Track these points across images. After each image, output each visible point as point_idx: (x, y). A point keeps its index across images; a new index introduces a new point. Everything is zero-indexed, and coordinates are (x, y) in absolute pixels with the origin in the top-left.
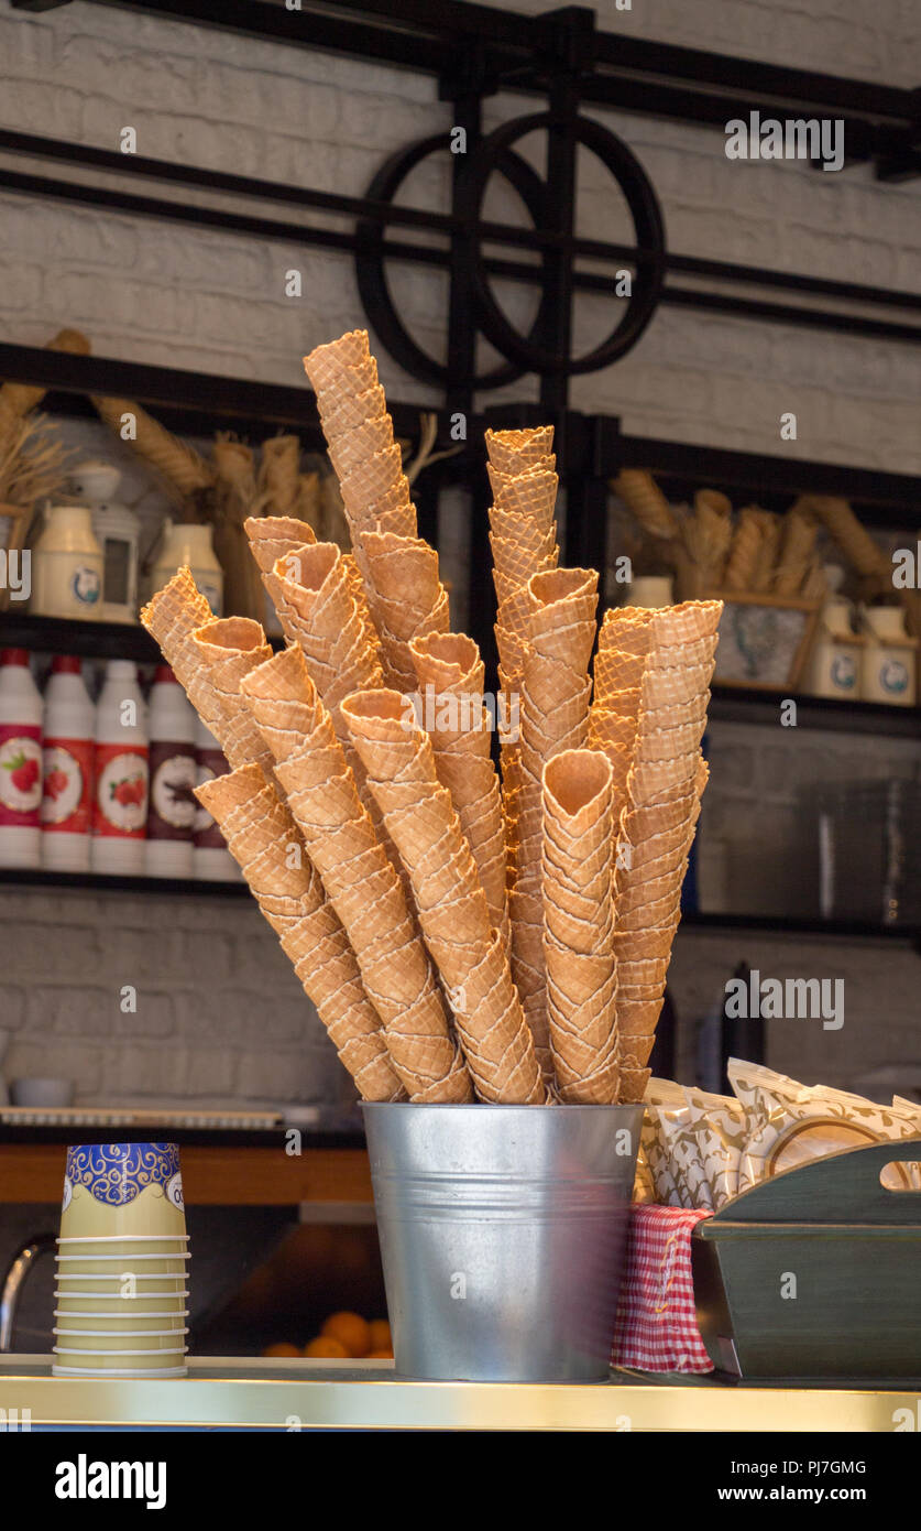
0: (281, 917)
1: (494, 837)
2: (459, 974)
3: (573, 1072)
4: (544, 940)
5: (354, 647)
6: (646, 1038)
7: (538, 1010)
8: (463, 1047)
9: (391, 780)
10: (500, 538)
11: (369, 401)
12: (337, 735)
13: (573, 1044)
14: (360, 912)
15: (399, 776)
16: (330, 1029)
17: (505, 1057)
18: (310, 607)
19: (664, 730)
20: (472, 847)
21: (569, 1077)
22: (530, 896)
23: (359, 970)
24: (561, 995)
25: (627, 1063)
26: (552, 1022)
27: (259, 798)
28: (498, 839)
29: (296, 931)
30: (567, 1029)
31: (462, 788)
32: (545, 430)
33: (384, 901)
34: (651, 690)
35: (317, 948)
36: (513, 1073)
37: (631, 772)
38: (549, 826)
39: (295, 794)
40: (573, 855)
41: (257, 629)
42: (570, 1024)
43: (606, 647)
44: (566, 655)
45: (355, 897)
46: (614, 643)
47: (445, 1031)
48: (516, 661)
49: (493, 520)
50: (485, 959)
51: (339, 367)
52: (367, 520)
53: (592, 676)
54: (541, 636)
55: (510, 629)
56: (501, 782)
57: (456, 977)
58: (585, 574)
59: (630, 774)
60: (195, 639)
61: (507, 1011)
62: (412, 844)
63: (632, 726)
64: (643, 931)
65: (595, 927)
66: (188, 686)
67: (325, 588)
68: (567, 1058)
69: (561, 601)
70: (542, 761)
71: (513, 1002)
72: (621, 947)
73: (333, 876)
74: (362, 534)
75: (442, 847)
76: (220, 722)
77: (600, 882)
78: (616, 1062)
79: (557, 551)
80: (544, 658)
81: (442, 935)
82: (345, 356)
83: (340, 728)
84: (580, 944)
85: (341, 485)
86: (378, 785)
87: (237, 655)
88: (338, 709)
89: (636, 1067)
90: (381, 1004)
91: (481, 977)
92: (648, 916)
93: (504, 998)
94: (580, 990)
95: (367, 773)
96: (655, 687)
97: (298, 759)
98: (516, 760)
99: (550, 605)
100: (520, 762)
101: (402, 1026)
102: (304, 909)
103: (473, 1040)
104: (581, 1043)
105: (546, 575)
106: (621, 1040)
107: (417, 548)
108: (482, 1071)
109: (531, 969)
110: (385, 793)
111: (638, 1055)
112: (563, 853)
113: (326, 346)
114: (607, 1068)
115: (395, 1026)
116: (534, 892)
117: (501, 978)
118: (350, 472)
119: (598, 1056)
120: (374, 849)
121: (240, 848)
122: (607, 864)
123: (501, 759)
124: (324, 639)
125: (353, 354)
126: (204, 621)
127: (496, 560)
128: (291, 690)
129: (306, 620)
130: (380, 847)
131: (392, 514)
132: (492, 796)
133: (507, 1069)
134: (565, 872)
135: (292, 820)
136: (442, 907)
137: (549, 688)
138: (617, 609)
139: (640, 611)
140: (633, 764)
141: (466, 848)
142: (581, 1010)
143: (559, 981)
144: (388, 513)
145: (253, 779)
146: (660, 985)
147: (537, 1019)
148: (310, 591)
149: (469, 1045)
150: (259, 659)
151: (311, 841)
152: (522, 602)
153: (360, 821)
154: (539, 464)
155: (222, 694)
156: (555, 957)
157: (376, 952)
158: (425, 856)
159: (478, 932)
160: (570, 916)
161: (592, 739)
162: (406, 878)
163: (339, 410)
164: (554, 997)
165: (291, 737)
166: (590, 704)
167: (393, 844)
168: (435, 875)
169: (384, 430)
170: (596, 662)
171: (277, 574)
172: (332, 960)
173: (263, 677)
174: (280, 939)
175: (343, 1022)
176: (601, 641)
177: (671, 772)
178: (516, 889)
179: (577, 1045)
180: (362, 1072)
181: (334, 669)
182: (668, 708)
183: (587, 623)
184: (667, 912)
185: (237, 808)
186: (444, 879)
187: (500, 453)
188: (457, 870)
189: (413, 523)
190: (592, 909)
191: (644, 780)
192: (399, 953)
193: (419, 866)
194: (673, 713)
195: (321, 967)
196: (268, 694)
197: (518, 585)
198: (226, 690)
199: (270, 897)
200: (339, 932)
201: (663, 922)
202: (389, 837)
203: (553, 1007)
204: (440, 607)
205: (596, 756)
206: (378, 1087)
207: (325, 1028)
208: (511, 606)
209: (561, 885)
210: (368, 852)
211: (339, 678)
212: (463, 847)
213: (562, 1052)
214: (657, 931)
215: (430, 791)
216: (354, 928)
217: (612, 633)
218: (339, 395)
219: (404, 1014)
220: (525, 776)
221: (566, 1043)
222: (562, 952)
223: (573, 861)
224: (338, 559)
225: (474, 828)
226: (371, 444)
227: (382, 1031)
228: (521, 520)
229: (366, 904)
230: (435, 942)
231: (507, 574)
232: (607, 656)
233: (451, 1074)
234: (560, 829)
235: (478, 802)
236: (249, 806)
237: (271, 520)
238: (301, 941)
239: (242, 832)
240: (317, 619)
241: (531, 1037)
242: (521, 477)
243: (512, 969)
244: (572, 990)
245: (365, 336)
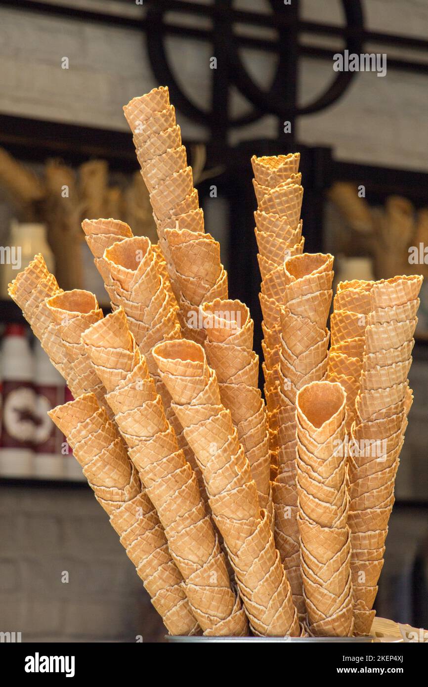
0: (111, 502)
1: (261, 444)
2: (237, 541)
3: (320, 613)
4: (298, 517)
5: (161, 310)
6: (372, 588)
7: (294, 568)
8: (241, 595)
9: (189, 404)
10: (262, 233)
11: (169, 136)
12: (149, 372)
13: (320, 593)
14: (166, 498)
15: (194, 401)
16: (145, 583)
17: (271, 602)
18: (130, 282)
19: (381, 367)
20: (247, 451)
21: (316, 616)
22: (287, 486)
23: (166, 541)
24: (311, 557)
25: (359, 606)
26: (304, 576)
27: (94, 417)
28: (264, 445)
29: (121, 512)
30: (315, 582)
31: (238, 409)
32: (293, 156)
33: (184, 490)
34: (372, 339)
35: (136, 524)
36: (277, 614)
37: (358, 397)
38: (301, 435)
39: (121, 414)
40: (318, 456)
41: (92, 297)
42: (317, 578)
43: (339, 308)
44: (311, 314)
45: (164, 487)
46: (344, 305)
47: (227, 583)
48: (275, 319)
49: (257, 219)
50: (256, 531)
51: (148, 112)
52: (169, 220)
53: (329, 330)
54: (294, 301)
55: (270, 296)
56: (266, 404)
57: (236, 544)
58: (324, 257)
59: (358, 398)
60: (48, 306)
61: (272, 568)
62: (203, 449)
63: (358, 364)
64: (369, 510)
65: (334, 507)
66: (42, 338)
67: (140, 268)
68: (316, 602)
69: (308, 277)
70: (295, 389)
71: (277, 562)
72: (353, 522)
73: (148, 473)
74: (165, 230)
75: (225, 451)
76: (65, 364)
77: (338, 475)
78: (350, 606)
79: (303, 241)
80: (296, 317)
81: (225, 514)
82: (153, 105)
83: (152, 368)
84: (324, 520)
85: (150, 195)
86: (179, 407)
87: (78, 316)
88: (151, 353)
89: (365, 609)
90: (182, 564)
91: (254, 544)
92: (372, 499)
93: (270, 559)
94: (324, 554)
95: (172, 398)
96: (375, 337)
97: (122, 390)
98: (276, 388)
99: (300, 280)
100: (279, 390)
101: (197, 580)
102: (127, 496)
103: (248, 590)
104: (326, 592)
105: (296, 258)
106: (354, 590)
107: (205, 240)
108: (255, 612)
109: (289, 538)
110: (185, 413)
111: (365, 600)
112: (311, 455)
113: (139, 98)
114: (344, 610)
115: (192, 580)
116: (291, 483)
117: (268, 545)
118: (157, 187)
119: (337, 601)
120: (177, 453)
121: (81, 453)
122: (342, 463)
123: (265, 389)
124: (140, 304)
125: (158, 103)
126: (53, 292)
127: (260, 248)
128: (118, 341)
129: (127, 291)
130: (181, 451)
131: (187, 216)
132: (260, 414)
133: (273, 611)
134: (312, 468)
135: (118, 433)
136: (225, 494)
137: (300, 338)
138: (346, 281)
139: (363, 283)
140: (359, 391)
141: (242, 451)
142: (325, 567)
143: (308, 546)
144: (183, 215)
145: (90, 404)
146: (381, 550)
147: (293, 574)
148: (130, 270)
149: (245, 593)
150: (94, 319)
151: (132, 448)
152: (279, 277)
153: (166, 433)
154: (290, 180)
155: (67, 344)
156: (306, 529)
157: (179, 527)
158: (213, 458)
159: (252, 512)
160: (317, 500)
161: (329, 373)
162: (199, 473)
163: (148, 143)
164: (305, 558)
165: (117, 374)
166: (328, 349)
167: (190, 448)
168: (220, 471)
169: (180, 157)
170: (332, 319)
171: (107, 259)
172: (147, 533)
173: (98, 332)
174: (109, 518)
175: (155, 577)
176: (336, 305)
177: (387, 397)
178: (278, 481)
179: (323, 593)
180: (168, 614)
181: (147, 326)
182: (384, 351)
183: (326, 292)
184: (385, 497)
185: (79, 424)
186: (226, 474)
187: (262, 173)
188: (236, 467)
189: (201, 222)
190: (333, 495)
191: (368, 403)
192: (195, 527)
193: (209, 465)
194: (387, 355)
195: (139, 538)
196: (101, 343)
197: (276, 265)
198: (71, 341)
199: (102, 488)
200: (151, 513)
201: (383, 504)
202: (187, 444)
203: (305, 565)
204: (221, 282)
205: (334, 386)
206: (180, 624)
207: (142, 582)
208: (271, 280)
209: (310, 478)
210: (173, 455)
211: (151, 332)
212: (240, 451)
213: (312, 599)
214: (379, 511)
215: (217, 411)
216: (163, 510)
217: (343, 298)
218: (149, 132)
219: (198, 571)
220: (283, 400)
221: (314, 591)
222: (311, 526)
223: (319, 460)
224: (149, 248)
225: (247, 437)
226: (171, 166)
227: (183, 584)
228: (277, 220)
229: (171, 492)
230: (220, 519)
231: (268, 258)
232: (340, 315)
233: (232, 615)
234: (309, 438)
235: (250, 419)
236: (87, 423)
237: (101, 221)
238: (124, 519)
239: (83, 442)
240: (135, 291)
241: (289, 588)
242: (277, 189)
243: (275, 538)
244: (318, 553)
245: (166, 91)
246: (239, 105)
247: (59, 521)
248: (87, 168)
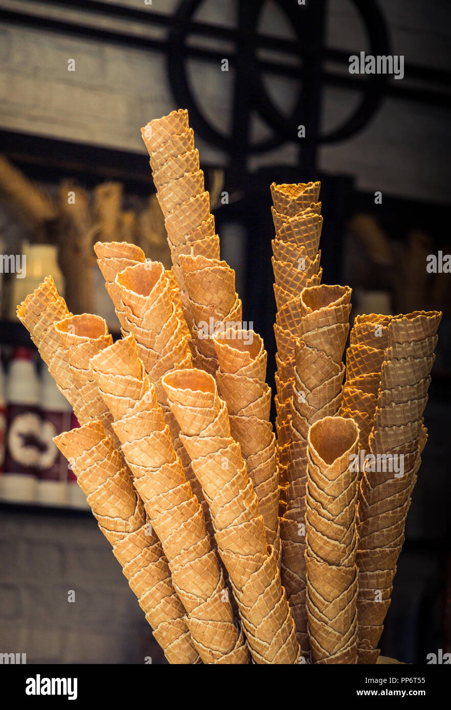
0: (114, 533)
1: (271, 479)
2: (242, 577)
3: (324, 651)
4: (305, 555)
5: (172, 338)
6: (378, 627)
7: (299, 605)
8: (245, 630)
9: (198, 435)
10: (279, 262)
11: (187, 160)
12: (158, 402)
13: (325, 630)
14: (172, 530)
15: (203, 432)
16: (147, 615)
17: (274, 638)
18: (141, 308)
19: (396, 404)
20: (256, 485)
21: (320, 654)
22: (296, 522)
23: (170, 573)
24: (317, 595)
25: (363, 645)
26: (310, 614)
27: (100, 446)
28: (273, 480)
29: (124, 543)
30: (320, 619)
31: (249, 442)
32: (314, 184)
33: (190, 523)
34: (388, 375)
35: (139, 556)
36: (280, 651)
37: (372, 433)
38: (312, 471)
39: (127, 443)
40: (329, 493)
41: (102, 323)
42: (323, 616)
43: (356, 343)
44: (327, 347)
45: (169, 519)
46: (361, 340)
47: (231, 619)
48: (290, 351)
49: (275, 248)
50: (263, 567)
51: (167, 135)
52: (184, 246)
53: (345, 364)
54: (309, 333)
55: (285, 327)
56: (277, 438)
57: (241, 580)
58: (342, 289)
59: (371, 435)
60: (56, 329)
61: (277, 605)
62: (211, 482)
63: (373, 400)
64: (378, 550)
65: (343, 545)
66: (49, 362)
67: (153, 295)
68: (320, 640)
69: (324, 309)
70: (307, 424)
71: (282, 599)
72: (361, 561)
73: (153, 504)
74: (180, 256)
75: (233, 484)
76: (72, 390)
77: (348, 513)
78: (355, 644)
79: (320, 272)
80: (311, 350)
81: (231, 549)
82: (171, 127)
83: (161, 397)
84: (332, 557)
85: (165, 220)
86: (188, 438)
87: (87, 341)
88: (160, 382)
89: (369, 648)
90: (185, 598)
91: (259, 580)
92: (381, 538)
93: (275, 595)
94: (331, 592)
95: (180, 429)
96: (392, 373)
97: (130, 418)
98: (288, 422)
99: (317, 311)
100: (291, 424)
101: (200, 614)
102: (131, 528)
103: (251, 625)
104: (330, 630)
105: (313, 289)
106: (359, 629)
107: (220, 267)
108: (258, 648)
109: (295, 575)
110: (193, 445)
111: (370, 639)
112: (322, 492)
113: (158, 120)
114: (349, 648)
115: (195, 614)
116: (299, 519)
117: (274, 581)
118: (172, 211)
119: (342, 639)
120: (184, 485)
121: (85, 481)
122: (353, 500)
123: (276, 422)
124: (151, 331)
125: (177, 126)
126: (62, 316)
127: (276, 277)
128: (127, 368)
129: (138, 317)
130: (188, 483)
131: (202, 242)
132: (271, 449)
133: (276, 648)
134: (322, 505)
135: (124, 462)
136: (232, 528)
137: (314, 372)
138: (364, 315)
139: (380, 317)
140: (373, 428)
141: (251, 486)
142: (331, 605)
143: (315, 584)
144: (199, 241)
145: (96, 431)
146: (389, 589)
147: (298, 611)
148: (142, 296)
149: (249, 629)
150: (103, 345)
151: (138, 478)
152: (294, 308)
153: (173, 464)
154: (309, 209)
155: (75, 370)
156: (313, 567)
157: (183, 560)
158: (221, 491)
159: (258, 548)
160: (325, 538)
161: (344, 409)
162: (206, 506)
163: (165, 166)
164: (312, 596)
165: (125, 402)
166: (343, 384)
167: (197, 481)
168: (228, 505)
169: (198, 181)
170: (348, 353)
171: (118, 284)
172: (150, 565)
173: (107, 358)
174: (113, 548)
175: (157, 610)
176: (352, 338)
177: (401, 434)
178: (286, 517)
179: (328, 631)
180: (170, 646)
181: (157, 353)
182: (400, 388)
183: (343, 325)
184: (395, 536)
185: (84, 452)
186: (234, 508)
187: (281, 200)
188: (244, 501)
189: (217, 249)
190: (342, 533)
191: (382, 440)
192: (199, 561)
193: (216, 498)
194: (403, 392)
195: (142, 569)
196: (109, 370)
197: (292, 296)
198: (79, 367)
199: (106, 517)
200: (156, 545)
201: (392, 543)
202: (194, 476)
203: (311, 603)
204: (236, 311)
205: (347, 422)
206: (182, 658)
207: (144, 614)
208: (287, 311)
209: (319, 515)
210: (179, 487)
211: (161, 360)
212: (248, 485)
213: (316, 636)
214: (388, 550)
215: (226, 444)
216: (167, 542)
217: (360, 332)
218: (166, 155)
219: (202, 605)
220: (294, 435)
221: (319, 629)
222: (319, 563)
223: (329, 497)
224: (163, 273)
225: (256, 472)
226: (188, 190)
227: (185, 617)
228: (295, 249)
229: (177, 525)
230: (226, 553)
231: (284, 288)
232: (356, 349)
233: (234, 650)
234: (320, 474)
235: (260, 453)
236: (93, 451)
237: (114, 244)
238: (128, 550)
239: (88, 470)
240: (147, 317)
241: (294, 625)
242: (296, 218)
243: (282, 574)
244: (325, 591)
245: (186, 114)
246: (259, 130)
247: (61, 549)
248: (101, 190)
